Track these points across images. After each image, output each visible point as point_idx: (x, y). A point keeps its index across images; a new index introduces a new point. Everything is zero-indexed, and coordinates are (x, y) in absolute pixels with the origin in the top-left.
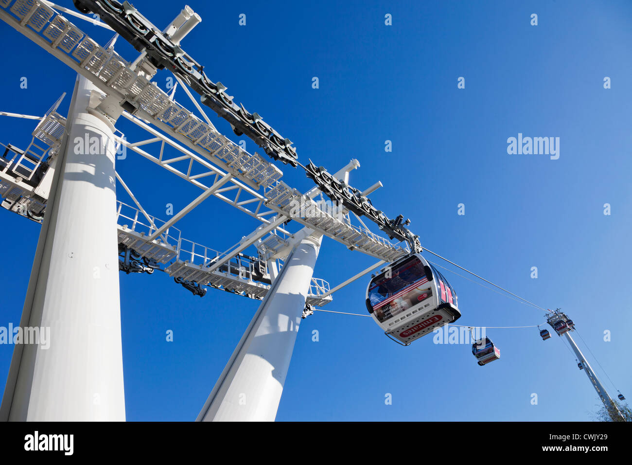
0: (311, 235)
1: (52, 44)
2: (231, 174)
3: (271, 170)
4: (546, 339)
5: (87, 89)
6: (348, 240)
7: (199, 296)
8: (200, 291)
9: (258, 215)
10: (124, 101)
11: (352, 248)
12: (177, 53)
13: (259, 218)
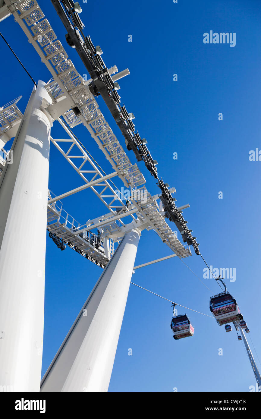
0: (138, 228)
1: (47, 57)
2: (117, 173)
3: (140, 177)
4: (228, 331)
5: (41, 96)
6: (164, 235)
7: (61, 250)
8: (62, 246)
9: (110, 207)
10: (75, 106)
11: (164, 241)
12: (115, 87)
13: (110, 208)
